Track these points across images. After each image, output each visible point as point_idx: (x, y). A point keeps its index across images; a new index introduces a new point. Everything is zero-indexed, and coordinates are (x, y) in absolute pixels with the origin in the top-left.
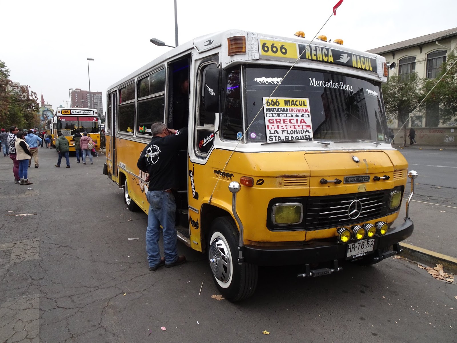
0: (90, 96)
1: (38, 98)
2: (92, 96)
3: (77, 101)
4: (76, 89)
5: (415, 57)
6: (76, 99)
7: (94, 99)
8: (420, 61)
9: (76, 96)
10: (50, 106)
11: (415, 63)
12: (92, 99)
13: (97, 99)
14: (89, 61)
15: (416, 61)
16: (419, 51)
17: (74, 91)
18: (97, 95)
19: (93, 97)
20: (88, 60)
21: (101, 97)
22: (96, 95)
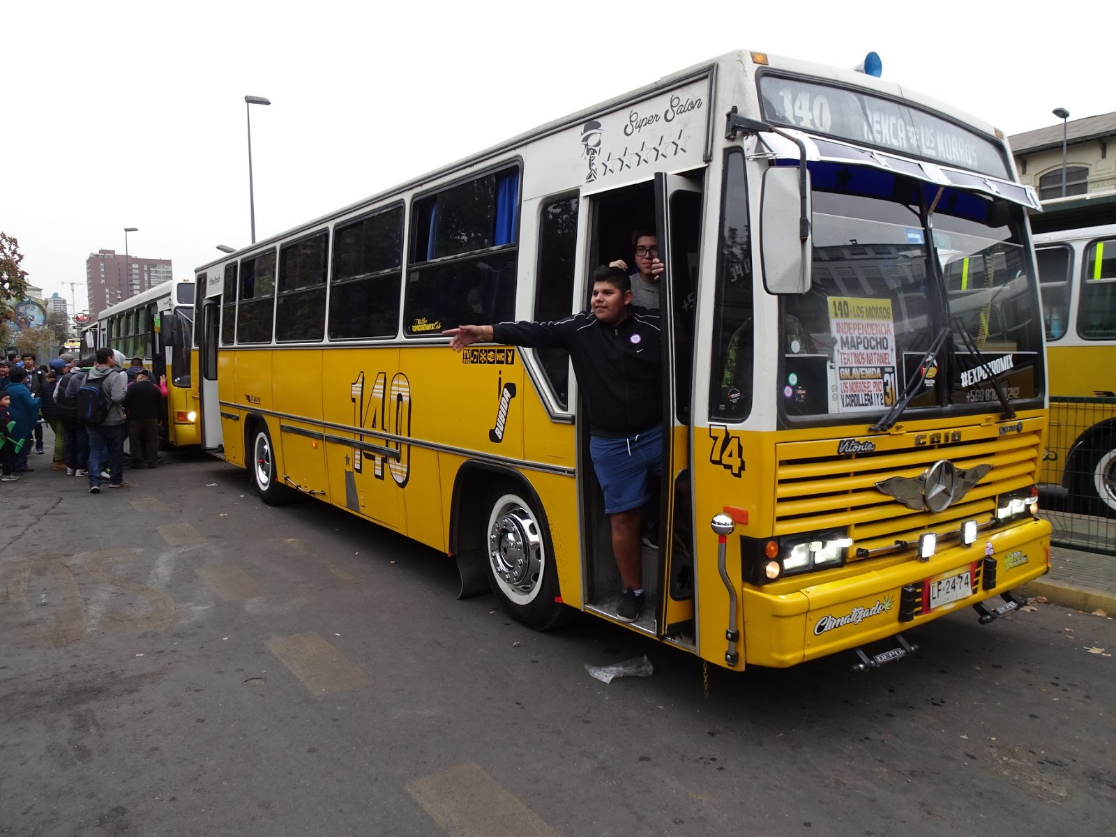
0: (141, 269)
1: (21, 257)
2: (146, 269)
3: (103, 281)
4: (102, 251)
5: (1087, 169)
6: (103, 276)
7: (149, 276)
8: (1108, 179)
9: (102, 270)
10: (36, 292)
11: (1087, 183)
12: (146, 278)
13: (159, 277)
14: (249, 104)
15: (1089, 178)
16: (1099, 153)
17: (97, 256)
18: (160, 268)
19: (149, 272)
20: (250, 100)
21: (171, 272)
22: (155, 266)
